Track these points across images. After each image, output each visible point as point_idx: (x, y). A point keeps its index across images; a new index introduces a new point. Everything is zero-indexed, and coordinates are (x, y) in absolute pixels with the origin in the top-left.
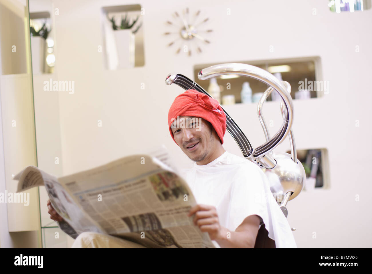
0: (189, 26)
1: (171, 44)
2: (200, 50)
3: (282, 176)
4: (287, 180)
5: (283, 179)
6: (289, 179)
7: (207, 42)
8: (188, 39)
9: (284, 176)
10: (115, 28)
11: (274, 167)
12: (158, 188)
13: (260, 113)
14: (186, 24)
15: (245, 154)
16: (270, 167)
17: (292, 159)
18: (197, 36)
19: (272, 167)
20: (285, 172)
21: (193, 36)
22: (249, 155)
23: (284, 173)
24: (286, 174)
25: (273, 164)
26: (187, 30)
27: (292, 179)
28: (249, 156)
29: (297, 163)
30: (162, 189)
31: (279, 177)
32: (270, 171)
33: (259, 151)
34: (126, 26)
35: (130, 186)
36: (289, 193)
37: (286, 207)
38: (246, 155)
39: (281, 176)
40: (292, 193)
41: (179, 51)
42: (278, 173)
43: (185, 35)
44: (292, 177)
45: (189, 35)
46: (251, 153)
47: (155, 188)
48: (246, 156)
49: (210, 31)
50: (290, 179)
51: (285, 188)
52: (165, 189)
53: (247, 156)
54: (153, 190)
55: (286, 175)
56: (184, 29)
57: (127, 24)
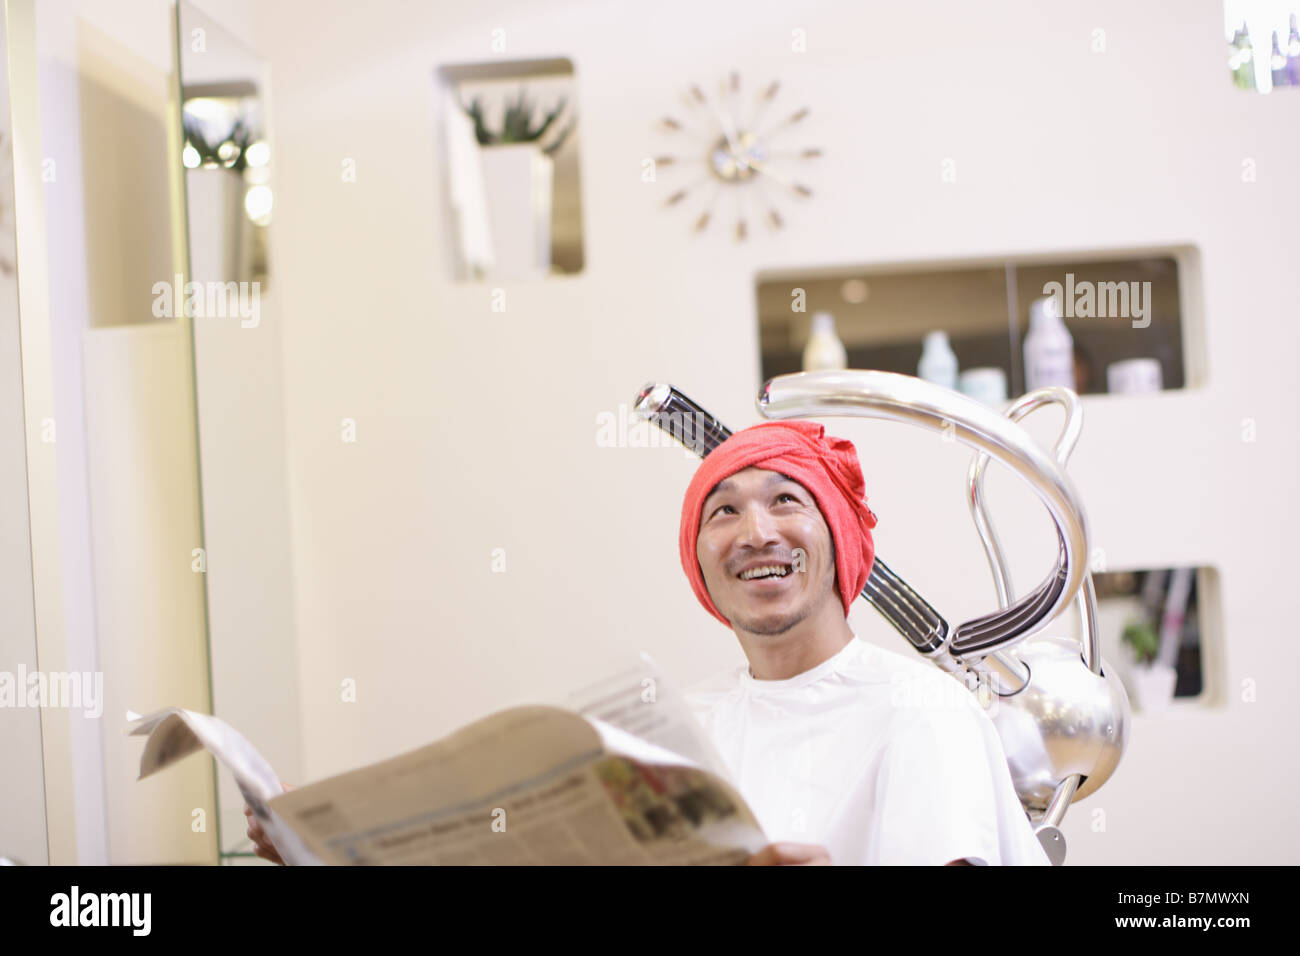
0: (740, 135)
1: (677, 198)
2: (776, 220)
3: (1050, 717)
4: (1066, 735)
5: (1054, 730)
6: (1072, 730)
7: (803, 191)
8: (736, 179)
9: (1056, 717)
10: (483, 137)
11: (1020, 690)
12: (629, 799)
13: (974, 495)
14: (729, 129)
15: (923, 645)
16: (1008, 688)
17: (1083, 661)
18: (767, 170)
19: (1015, 689)
20: (1058, 705)
21: (752, 171)
22: (938, 644)
23: (1056, 710)
24: (1063, 711)
25: (1020, 678)
26: (735, 148)
27: (1084, 730)
28: (937, 646)
29: (1102, 674)
30: (643, 800)
31: (1039, 720)
32: (1010, 703)
33: (968, 637)
34: (520, 129)
35: (529, 801)
36: (1073, 780)
37: (1061, 828)
38: (928, 645)
39: (1044, 718)
40: (1083, 779)
41: (703, 222)
42: (1036, 709)
43: (727, 167)
44: (1084, 724)
45: (739, 165)
46: (944, 637)
47: (619, 802)
48: (925, 650)
49: (812, 153)
50: (1075, 728)
51: (1058, 761)
52: (655, 800)
53: (931, 650)
54: (611, 809)
55: (1062, 716)
56: (723, 144)
57: (525, 122)
